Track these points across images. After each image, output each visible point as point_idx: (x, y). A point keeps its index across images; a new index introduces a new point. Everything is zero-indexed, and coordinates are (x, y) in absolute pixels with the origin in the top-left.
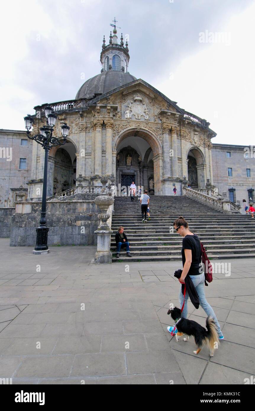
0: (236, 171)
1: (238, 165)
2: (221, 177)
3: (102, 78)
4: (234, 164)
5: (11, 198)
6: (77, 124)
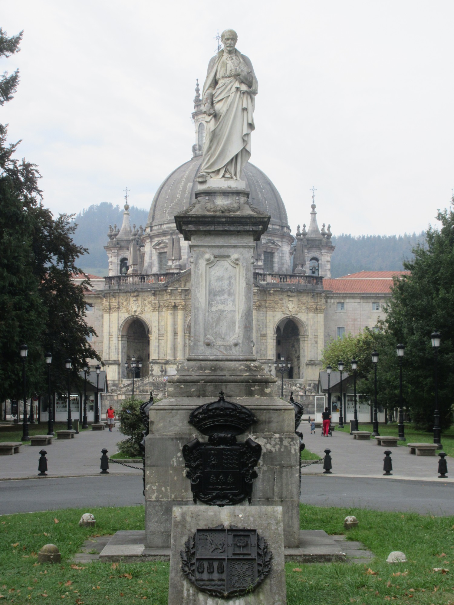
3: (188, 188)
6: (150, 302)
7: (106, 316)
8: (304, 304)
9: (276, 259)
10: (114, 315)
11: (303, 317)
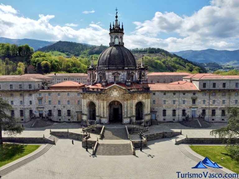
0: (167, 101)
1: (169, 99)
2: (160, 104)
4: (167, 98)
5: (76, 115)
6: (96, 97)
7: (83, 100)
8: (144, 96)
9: (134, 77)
10: (85, 100)
11: (144, 101)
